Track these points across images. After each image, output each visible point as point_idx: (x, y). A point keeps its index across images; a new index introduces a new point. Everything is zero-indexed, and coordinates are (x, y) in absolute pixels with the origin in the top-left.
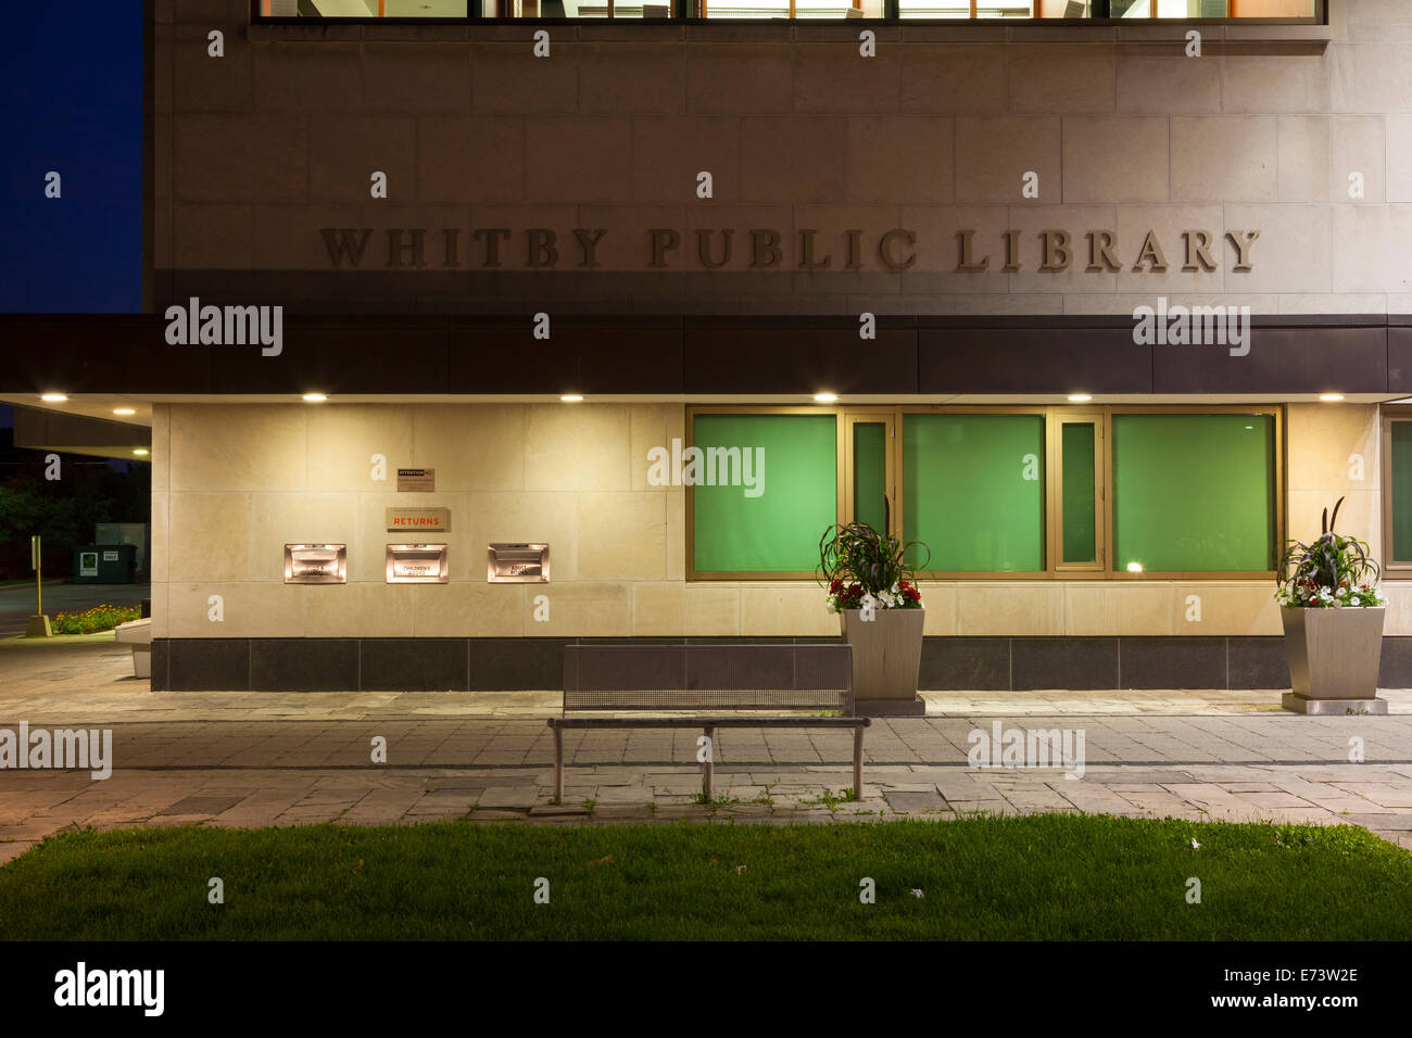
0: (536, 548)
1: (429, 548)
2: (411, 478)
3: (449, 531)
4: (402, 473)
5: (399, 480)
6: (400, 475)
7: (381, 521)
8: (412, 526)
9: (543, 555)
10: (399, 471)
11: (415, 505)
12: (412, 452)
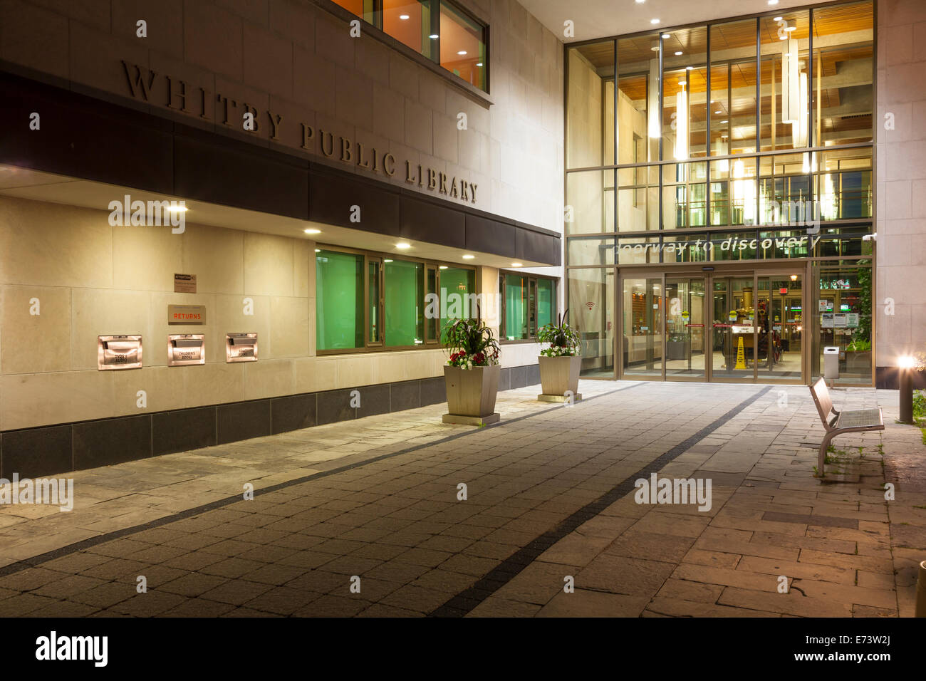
0: (251, 336)
1: (195, 337)
2: (183, 282)
3: (205, 324)
4: (178, 277)
5: (175, 282)
6: (176, 279)
7: (164, 316)
8: (185, 320)
9: (253, 341)
10: (176, 275)
11: (185, 303)
12: (183, 261)
